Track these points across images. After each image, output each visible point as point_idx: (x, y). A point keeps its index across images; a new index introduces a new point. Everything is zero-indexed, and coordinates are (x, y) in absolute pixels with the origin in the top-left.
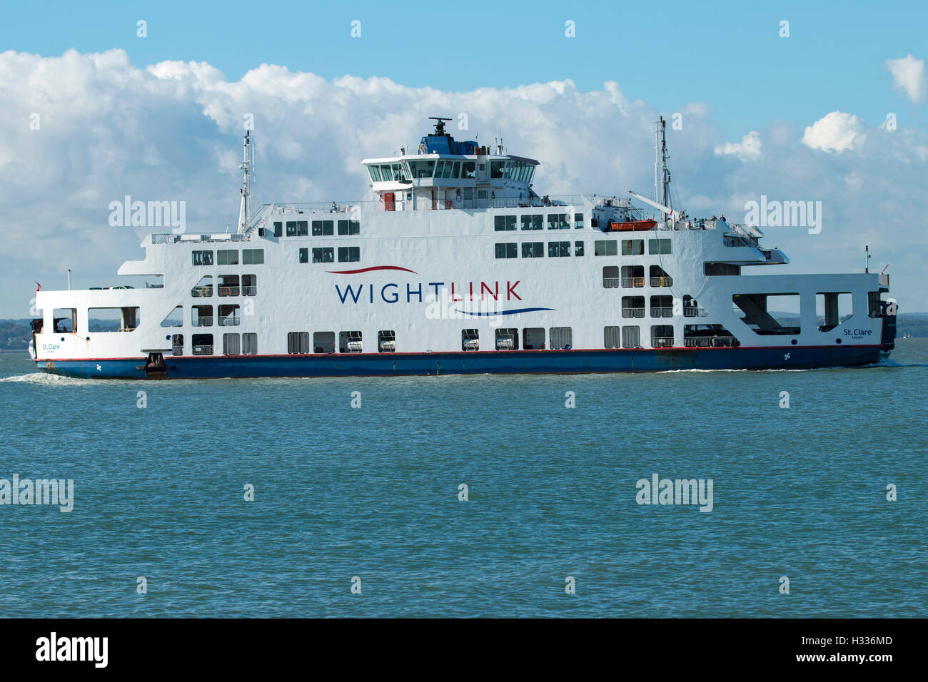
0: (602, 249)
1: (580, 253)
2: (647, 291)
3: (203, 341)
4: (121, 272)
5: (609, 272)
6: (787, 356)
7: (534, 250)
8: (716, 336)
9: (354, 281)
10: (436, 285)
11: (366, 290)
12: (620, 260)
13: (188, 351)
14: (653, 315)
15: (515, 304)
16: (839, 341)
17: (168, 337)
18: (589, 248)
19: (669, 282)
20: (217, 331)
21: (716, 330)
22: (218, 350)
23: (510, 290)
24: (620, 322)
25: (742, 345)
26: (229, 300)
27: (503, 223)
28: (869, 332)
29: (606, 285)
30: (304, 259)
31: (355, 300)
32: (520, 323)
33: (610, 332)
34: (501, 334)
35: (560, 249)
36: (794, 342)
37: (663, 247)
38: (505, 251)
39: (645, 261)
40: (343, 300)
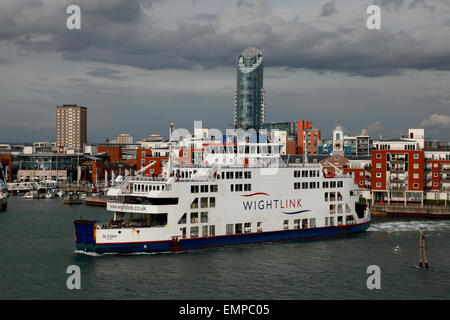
0: (325, 185)
35: (313, 185)
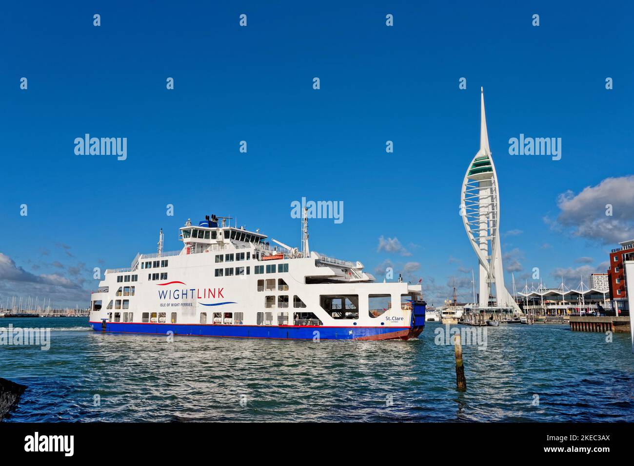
1: (248, 272)
2: (277, 293)
3: (117, 316)
4: (100, 286)
5: (260, 283)
6: (350, 332)
7: (229, 272)
8: (310, 319)
9: (165, 288)
10: (192, 290)
11: (168, 293)
12: (265, 276)
13: (113, 321)
14: (280, 306)
15: (221, 300)
16: (382, 324)
17: (108, 314)
18: (252, 270)
19: (287, 288)
20: (122, 311)
21: (312, 315)
22: (122, 320)
23: (219, 293)
24: (264, 310)
25: (325, 325)
26: (126, 298)
27: (219, 258)
28: (402, 319)
29: (259, 290)
30: (150, 278)
31: (165, 298)
32: (223, 309)
33: (260, 315)
34: (217, 315)
36: (355, 324)
37: (284, 268)
38: (218, 272)
39: (277, 276)
40: (161, 298)
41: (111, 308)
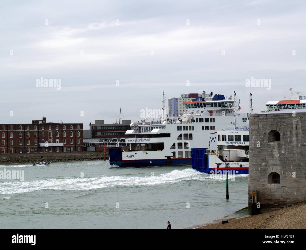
41: (174, 148)
